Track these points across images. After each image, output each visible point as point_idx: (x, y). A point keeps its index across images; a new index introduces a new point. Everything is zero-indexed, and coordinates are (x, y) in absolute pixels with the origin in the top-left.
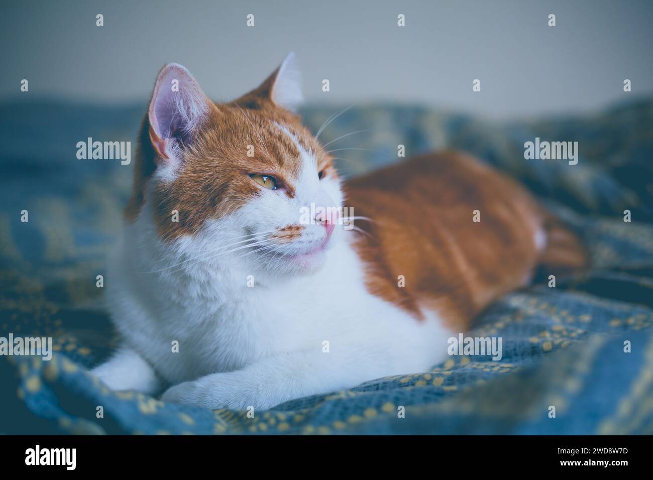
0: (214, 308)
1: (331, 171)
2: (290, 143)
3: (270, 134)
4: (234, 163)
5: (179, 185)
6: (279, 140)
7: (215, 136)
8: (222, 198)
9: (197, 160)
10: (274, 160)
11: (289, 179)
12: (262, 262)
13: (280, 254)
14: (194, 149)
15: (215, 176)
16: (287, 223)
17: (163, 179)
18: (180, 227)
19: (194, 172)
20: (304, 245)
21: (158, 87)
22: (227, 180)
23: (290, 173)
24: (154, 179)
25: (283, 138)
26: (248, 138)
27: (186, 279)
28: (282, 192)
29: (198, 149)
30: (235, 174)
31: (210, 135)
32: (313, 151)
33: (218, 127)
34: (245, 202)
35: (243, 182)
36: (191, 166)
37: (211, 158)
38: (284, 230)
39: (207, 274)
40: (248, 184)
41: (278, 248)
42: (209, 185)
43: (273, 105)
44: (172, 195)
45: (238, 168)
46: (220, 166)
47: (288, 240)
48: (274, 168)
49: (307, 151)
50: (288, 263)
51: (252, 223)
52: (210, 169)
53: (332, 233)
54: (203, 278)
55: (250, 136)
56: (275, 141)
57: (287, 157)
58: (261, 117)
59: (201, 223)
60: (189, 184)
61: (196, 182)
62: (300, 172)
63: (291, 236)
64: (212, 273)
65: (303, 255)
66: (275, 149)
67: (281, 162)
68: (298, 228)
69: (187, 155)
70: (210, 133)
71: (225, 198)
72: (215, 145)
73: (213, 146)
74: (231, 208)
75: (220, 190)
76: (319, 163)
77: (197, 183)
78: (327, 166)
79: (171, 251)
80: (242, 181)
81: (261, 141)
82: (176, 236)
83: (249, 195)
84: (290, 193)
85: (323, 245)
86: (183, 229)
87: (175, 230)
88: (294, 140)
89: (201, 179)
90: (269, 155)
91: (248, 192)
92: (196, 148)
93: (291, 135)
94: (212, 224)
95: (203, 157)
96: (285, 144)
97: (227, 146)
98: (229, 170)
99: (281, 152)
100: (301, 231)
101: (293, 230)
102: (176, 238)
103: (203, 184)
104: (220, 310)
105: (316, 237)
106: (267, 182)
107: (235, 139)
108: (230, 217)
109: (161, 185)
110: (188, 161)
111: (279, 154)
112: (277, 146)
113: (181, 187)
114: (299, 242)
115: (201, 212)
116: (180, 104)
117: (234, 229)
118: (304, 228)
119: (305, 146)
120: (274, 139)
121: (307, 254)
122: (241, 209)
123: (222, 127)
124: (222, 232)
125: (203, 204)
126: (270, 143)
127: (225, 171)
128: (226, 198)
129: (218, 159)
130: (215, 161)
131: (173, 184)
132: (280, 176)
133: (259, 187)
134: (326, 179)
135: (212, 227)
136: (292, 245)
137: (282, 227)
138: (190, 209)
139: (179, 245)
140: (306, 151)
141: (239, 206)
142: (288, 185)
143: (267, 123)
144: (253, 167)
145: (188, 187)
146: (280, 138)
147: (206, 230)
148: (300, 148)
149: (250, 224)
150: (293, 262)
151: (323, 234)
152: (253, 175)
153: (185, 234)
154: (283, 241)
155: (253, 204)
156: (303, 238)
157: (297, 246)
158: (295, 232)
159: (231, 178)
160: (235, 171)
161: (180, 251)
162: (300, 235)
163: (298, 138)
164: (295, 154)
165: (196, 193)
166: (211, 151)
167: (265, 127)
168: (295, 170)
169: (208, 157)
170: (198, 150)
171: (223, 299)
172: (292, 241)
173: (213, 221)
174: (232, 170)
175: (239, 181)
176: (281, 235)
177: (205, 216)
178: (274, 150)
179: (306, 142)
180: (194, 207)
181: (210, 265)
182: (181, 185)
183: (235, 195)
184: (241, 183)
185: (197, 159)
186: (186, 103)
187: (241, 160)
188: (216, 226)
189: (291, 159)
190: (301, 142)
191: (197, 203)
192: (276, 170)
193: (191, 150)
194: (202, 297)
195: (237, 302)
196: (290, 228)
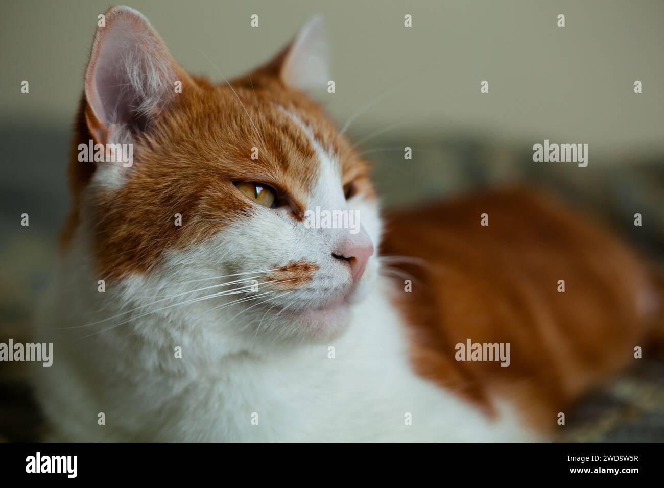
0: (178, 388)
1: (364, 187)
2: (299, 137)
3: (271, 122)
4: (211, 163)
5: (126, 194)
6: (284, 132)
7: (185, 122)
8: (190, 216)
9: (156, 158)
10: (274, 160)
11: (297, 192)
12: (251, 320)
13: (278, 308)
14: (152, 141)
15: (182, 182)
16: (290, 259)
17: (103, 185)
18: (127, 260)
19: (150, 176)
20: (316, 295)
21: (99, 43)
22: (197, 188)
23: (298, 183)
24: (92, 186)
25: (291, 128)
26: (235, 126)
27: (137, 342)
28: (284, 212)
29: (159, 142)
30: (211, 179)
31: (178, 120)
32: (336, 150)
33: (190, 109)
34: (225, 225)
35: (223, 193)
36: (147, 167)
37: (176, 155)
38: (284, 269)
39: (167, 335)
40: (231, 196)
41: (276, 298)
42: (171, 197)
43: (283, 87)
44: (115, 211)
45: (217, 171)
46: (189, 167)
47: (291, 286)
48: (273, 172)
49: (326, 149)
50: (291, 323)
51: (234, 256)
52: (173, 172)
53: (362, 279)
54: (161, 341)
55: (238, 122)
56: (277, 132)
57: (294, 158)
58: (260, 98)
59: (158, 255)
60: (143, 194)
61: (152, 191)
62: (314, 181)
63: (296, 280)
64: (175, 334)
65: (314, 310)
66: (277, 144)
67: (284, 163)
68: (306, 268)
69: (143, 151)
70: (178, 118)
71: (194, 216)
72: (184, 135)
73: (181, 137)
74: (204, 233)
75: (186, 204)
76: (345, 170)
77: (153, 193)
78: (358, 177)
79: (113, 297)
80: (221, 191)
81: (257, 131)
82: (119, 275)
83: (231, 213)
84: (298, 214)
85: (347, 296)
86: (130, 264)
87: (119, 265)
88: (308, 133)
89: (160, 186)
90: (266, 151)
91: (230, 208)
92: (157, 141)
93: (303, 127)
94: (175, 257)
95: (166, 154)
96: (292, 138)
97: (202, 137)
98: (203, 173)
99: (285, 150)
100: (311, 273)
101: (298, 270)
102: (121, 276)
103: (162, 195)
104: (187, 391)
105: (335, 284)
106: (262, 195)
107: (216, 127)
108: (202, 247)
109: (101, 194)
110: (144, 159)
111: (282, 151)
112: (280, 141)
113: (130, 198)
114: (308, 289)
115: (157, 237)
116: (132, 72)
117: (208, 266)
118: (317, 268)
119: (323, 142)
120: (276, 128)
121: (320, 309)
122: (218, 235)
123: (197, 108)
124: (188, 270)
125: (161, 226)
126: (270, 135)
127: (196, 174)
128: (196, 217)
129: (187, 156)
130: (183, 160)
131: (119, 193)
132: (283, 186)
133: (248, 201)
134: (357, 199)
135: (174, 262)
136: (297, 294)
137: (283, 265)
138: (142, 233)
139: (124, 288)
140: (324, 149)
141: (215, 230)
142: (294, 201)
143: (268, 105)
144: (239, 170)
145: (141, 198)
146: (285, 129)
147: (165, 266)
148: (315, 145)
149: (233, 258)
150: (299, 322)
151: (347, 279)
152: (239, 182)
153: (134, 272)
154: (282, 287)
155: (238, 228)
156: (314, 284)
157: (304, 295)
158: (302, 274)
159: (205, 185)
160: (212, 176)
161: (126, 297)
162: (310, 279)
163: (314, 131)
164: (307, 153)
165: (151, 208)
166: (178, 144)
167: (263, 111)
168: (308, 178)
169: (172, 154)
170: (159, 144)
171: (193, 374)
172: (297, 287)
173: (175, 252)
174: (208, 174)
175: (219, 190)
176: (280, 278)
177: (164, 244)
178: (273, 144)
179: (326, 136)
180: (148, 229)
181: (171, 322)
182: (130, 195)
183: (209, 213)
184: (219, 194)
185: (156, 156)
186: (143, 69)
187: (222, 158)
188: (180, 259)
189: (301, 160)
190: (318, 137)
191: (152, 224)
192: (278, 176)
193: (149, 144)
194: (160, 370)
195: (214, 381)
196: (294, 267)
